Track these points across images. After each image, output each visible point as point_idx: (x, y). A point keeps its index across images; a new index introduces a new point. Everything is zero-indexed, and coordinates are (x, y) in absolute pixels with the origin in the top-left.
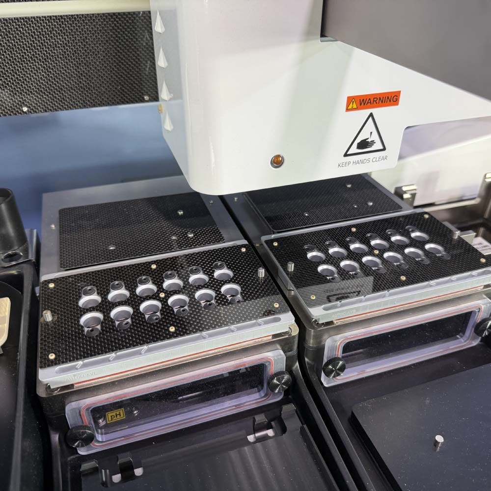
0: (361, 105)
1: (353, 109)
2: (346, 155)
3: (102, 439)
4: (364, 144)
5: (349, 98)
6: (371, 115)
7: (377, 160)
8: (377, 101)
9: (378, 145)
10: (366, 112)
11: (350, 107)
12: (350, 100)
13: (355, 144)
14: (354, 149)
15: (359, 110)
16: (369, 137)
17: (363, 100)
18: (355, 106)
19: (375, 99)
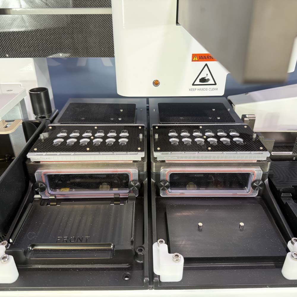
0: (200, 59)
1: (195, 61)
2: (193, 85)
3: (51, 193)
4: (203, 80)
5: (193, 55)
6: (206, 65)
7: (212, 89)
8: (210, 58)
9: (211, 82)
10: (204, 63)
11: (194, 59)
12: (194, 56)
13: (198, 80)
14: (198, 82)
15: (199, 61)
16: (206, 76)
17: (201, 56)
18: (197, 59)
19: (208, 57)
